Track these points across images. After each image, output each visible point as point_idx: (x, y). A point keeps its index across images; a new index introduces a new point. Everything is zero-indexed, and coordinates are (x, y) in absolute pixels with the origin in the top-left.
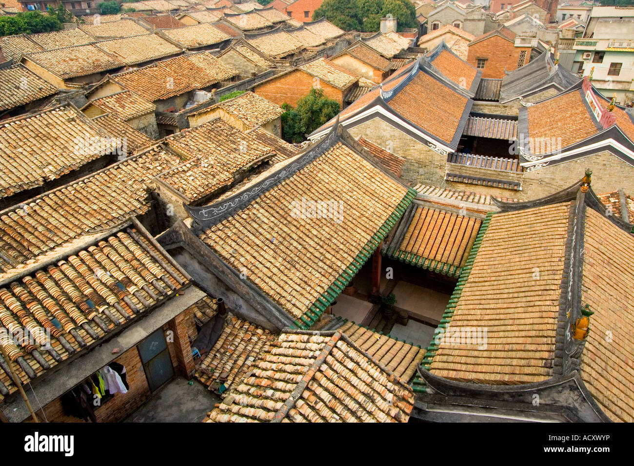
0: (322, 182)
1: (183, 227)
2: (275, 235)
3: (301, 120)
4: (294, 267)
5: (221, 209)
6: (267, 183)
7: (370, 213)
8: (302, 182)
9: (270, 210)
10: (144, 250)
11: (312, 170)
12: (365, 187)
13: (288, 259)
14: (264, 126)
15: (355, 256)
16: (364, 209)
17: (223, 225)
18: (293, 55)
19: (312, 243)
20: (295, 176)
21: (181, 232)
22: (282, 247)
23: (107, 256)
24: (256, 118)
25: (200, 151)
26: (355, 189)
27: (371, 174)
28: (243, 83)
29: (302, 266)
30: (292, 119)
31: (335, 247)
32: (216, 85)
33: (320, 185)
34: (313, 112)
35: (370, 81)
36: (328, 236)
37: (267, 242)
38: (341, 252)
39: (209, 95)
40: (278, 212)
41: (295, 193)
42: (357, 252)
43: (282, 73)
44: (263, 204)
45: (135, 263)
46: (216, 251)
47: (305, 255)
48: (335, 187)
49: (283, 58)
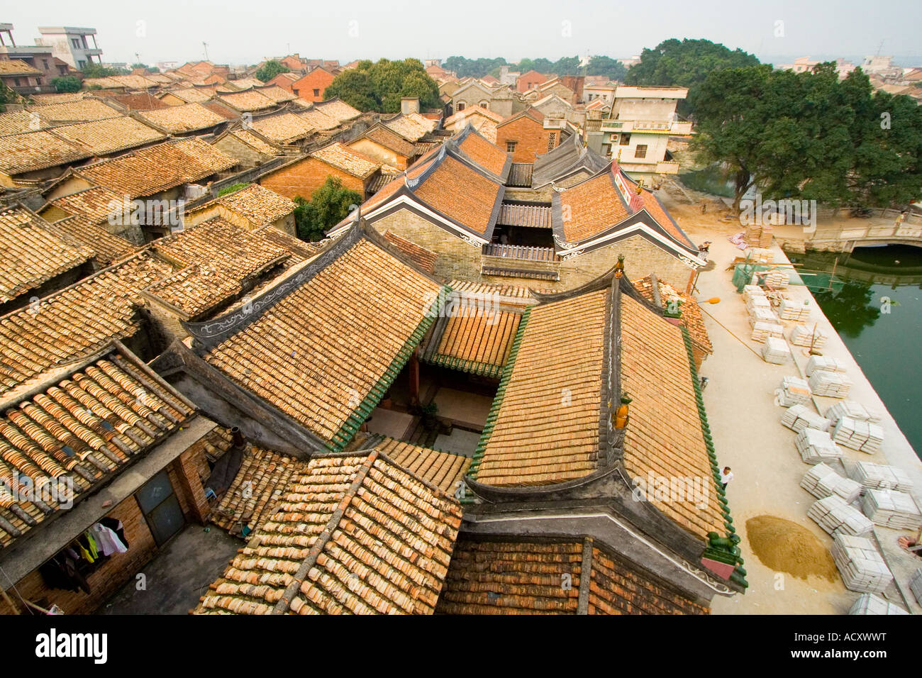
0: (346, 284)
1: (182, 347)
2: (296, 348)
4: (321, 382)
5: (228, 324)
6: (282, 289)
7: (402, 315)
8: (323, 286)
9: (287, 320)
10: (134, 379)
11: (333, 271)
12: (394, 287)
13: (313, 374)
14: (275, 223)
15: (388, 365)
16: (396, 312)
17: (232, 341)
18: (303, 140)
19: (339, 354)
20: (314, 280)
21: (180, 354)
22: (304, 362)
23: (86, 391)
24: (265, 214)
25: (197, 256)
26: (384, 289)
27: (401, 272)
28: (247, 174)
29: (329, 381)
30: (308, 215)
31: (365, 356)
32: (213, 177)
33: (344, 288)
34: (331, 206)
35: (394, 169)
36: (357, 345)
37: (287, 358)
38: (373, 361)
39: (205, 189)
40: (297, 322)
41: (315, 299)
42: (391, 360)
43: (291, 162)
44: (278, 314)
45: (123, 396)
46: (226, 373)
47: (332, 368)
48: (361, 289)
49: (292, 144)
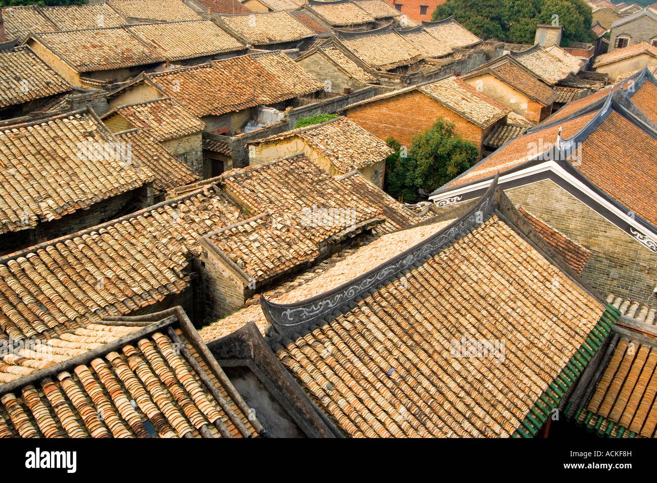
0: (467, 279)
1: (256, 335)
2: (394, 363)
3: (416, 167)
4: (424, 425)
5: (313, 311)
6: (385, 272)
7: (544, 341)
8: (437, 276)
9: (387, 318)
10: (191, 368)
11: (451, 256)
12: (535, 295)
13: (415, 410)
15: (522, 418)
16: (535, 334)
17: (314, 336)
18: (405, 67)
19: (452, 385)
20: (425, 265)
21: (251, 343)
22: (404, 387)
23: (134, 372)
24: (352, 157)
25: (271, 202)
26: (520, 296)
27: (545, 274)
28: (332, 103)
29: (436, 425)
30: (403, 165)
31: (489, 397)
32: (292, 102)
33: (464, 284)
34: (437, 157)
35: (522, 118)
36: (479, 376)
37: (381, 375)
38: (500, 407)
39: (281, 115)
40: (398, 324)
41: (425, 293)
42: (526, 411)
43: (389, 94)
44: (376, 307)
45: (175, 389)
46: (300, 382)
47: (441, 405)
48: (488, 290)
49: (390, 71)
